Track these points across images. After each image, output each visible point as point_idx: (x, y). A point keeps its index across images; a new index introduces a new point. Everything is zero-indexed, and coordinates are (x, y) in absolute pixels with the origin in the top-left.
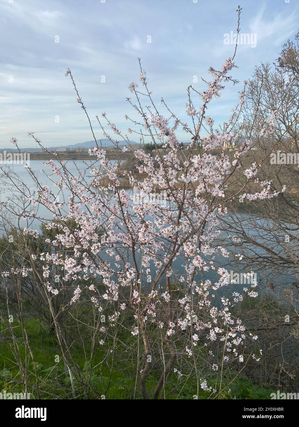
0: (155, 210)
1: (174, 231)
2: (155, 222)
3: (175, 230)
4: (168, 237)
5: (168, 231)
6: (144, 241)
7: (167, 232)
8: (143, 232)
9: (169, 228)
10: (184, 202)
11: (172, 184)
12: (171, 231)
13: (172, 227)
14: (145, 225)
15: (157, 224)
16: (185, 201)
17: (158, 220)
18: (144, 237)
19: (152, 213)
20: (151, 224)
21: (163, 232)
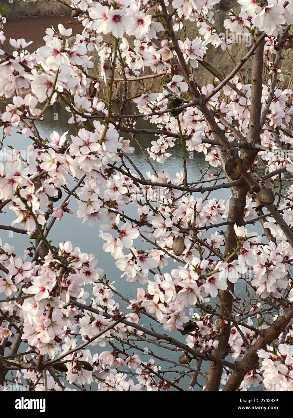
0: (109, 195)
1: (207, 285)
2: (109, 248)
3: (212, 280)
4: (180, 325)
5: (178, 288)
6: (50, 345)
7: (171, 294)
8: (46, 295)
9: (183, 274)
10: (259, 141)
11: (191, 51)
12: (191, 290)
13: (198, 269)
14: (55, 256)
15: (118, 253)
16: (265, 138)
17: (123, 234)
18: (53, 324)
19: (90, 203)
20: (86, 264)
21: (150, 297)
